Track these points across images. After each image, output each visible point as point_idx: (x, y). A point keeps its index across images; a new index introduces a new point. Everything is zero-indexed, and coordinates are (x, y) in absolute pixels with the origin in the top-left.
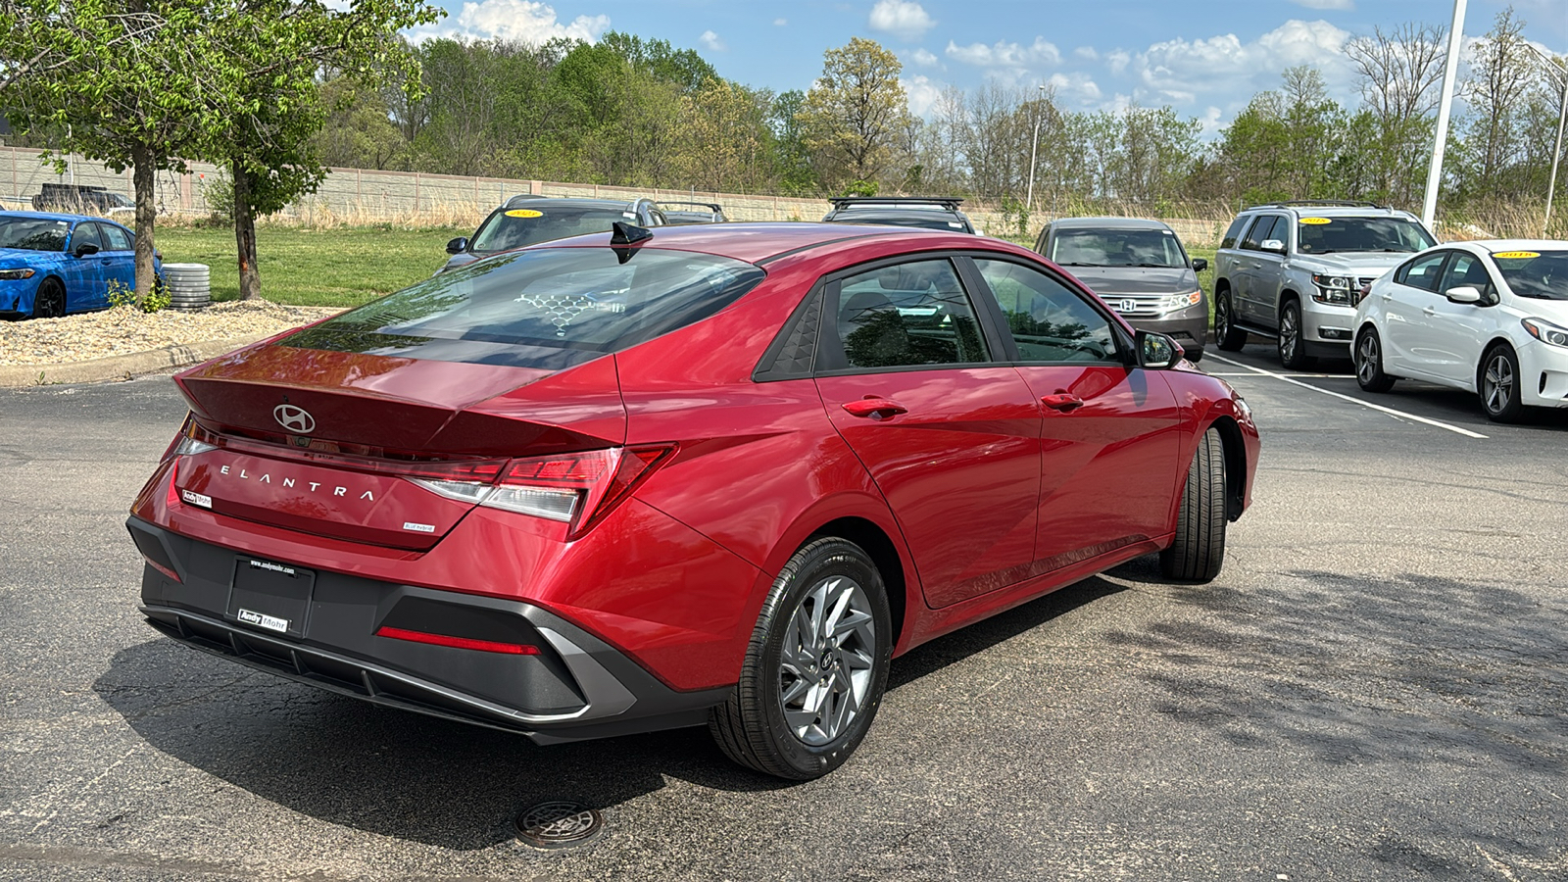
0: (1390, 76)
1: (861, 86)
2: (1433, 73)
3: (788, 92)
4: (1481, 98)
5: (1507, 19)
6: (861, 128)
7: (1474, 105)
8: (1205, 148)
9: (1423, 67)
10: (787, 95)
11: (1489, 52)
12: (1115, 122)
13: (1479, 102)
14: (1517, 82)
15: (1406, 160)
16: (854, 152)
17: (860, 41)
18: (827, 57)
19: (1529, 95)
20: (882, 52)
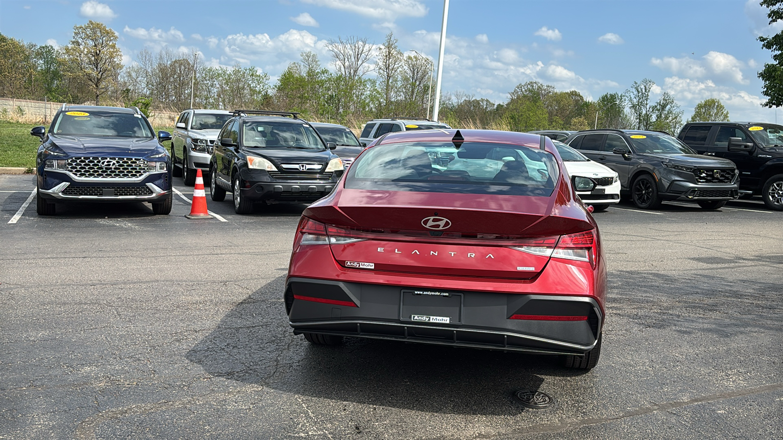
0: (346, 59)
1: (95, 46)
2: (363, 59)
3: (44, 46)
4: (382, 72)
5: (391, 38)
6: (97, 68)
7: (379, 74)
8: (272, 87)
9: (359, 56)
10: (43, 48)
11: (384, 51)
12: (228, 73)
13: (381, 74)
14: (395, 65)
15: (357, 96)
16: (93, 81)
17: (94, 22)
18: (75, 30)
19: (400, 71)
20: (107, 29)
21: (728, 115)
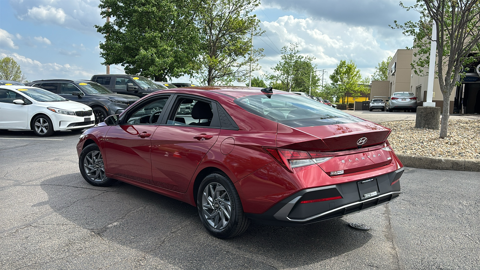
21: (20, 68)
